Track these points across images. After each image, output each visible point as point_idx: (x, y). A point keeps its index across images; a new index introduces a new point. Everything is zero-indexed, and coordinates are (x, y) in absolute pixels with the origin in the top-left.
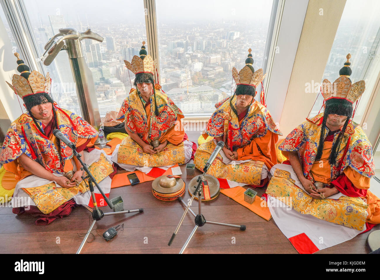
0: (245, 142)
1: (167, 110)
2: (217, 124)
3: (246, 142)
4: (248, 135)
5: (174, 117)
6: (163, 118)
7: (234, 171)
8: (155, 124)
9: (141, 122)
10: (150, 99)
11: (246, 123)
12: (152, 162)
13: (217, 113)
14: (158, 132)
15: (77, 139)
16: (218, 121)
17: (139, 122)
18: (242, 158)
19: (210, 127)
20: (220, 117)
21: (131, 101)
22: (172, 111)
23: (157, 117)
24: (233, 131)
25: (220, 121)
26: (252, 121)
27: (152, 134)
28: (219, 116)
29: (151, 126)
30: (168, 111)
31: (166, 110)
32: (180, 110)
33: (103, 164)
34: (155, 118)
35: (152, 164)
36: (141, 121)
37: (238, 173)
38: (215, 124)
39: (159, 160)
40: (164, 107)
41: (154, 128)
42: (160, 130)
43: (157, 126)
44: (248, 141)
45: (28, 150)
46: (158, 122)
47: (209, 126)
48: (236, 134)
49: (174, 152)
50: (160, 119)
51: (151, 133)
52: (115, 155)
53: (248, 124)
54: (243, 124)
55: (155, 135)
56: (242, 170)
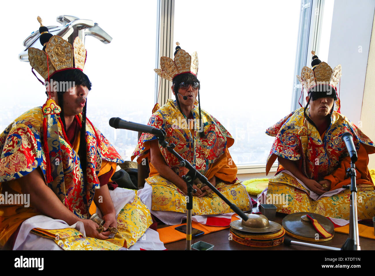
0: (333, 164)
1: (215, 129)
2: (289, 144)
3: (335, 164)
4: (337, 152)
5: (223, 140)
6: (211, 141)
7: (334, 204)
8: (200, 149)
9: (183, 146)
10: (193, 113)
11: (330, 137)
12: (205, 208)
13: (285, 130)
14: (205, 162)
15: (100, 162)
16: (290, 140)
17: (180, 145)
18: (337, 186)
19: (281, 148)
20: (290, 135)
21: (165, 115)
22: (220, 133)
23: (202, 140)
24: (317, 148)
25: (292, 140)
26: (339, 133)
27: (197, 165)
28: (289, 133)
29: (196, 152)
30: (216, 131)
31: (213, 129)
32: (228, 133)
33: (141, 207)
34: (199, 140)
35: (205, 210)
36: (183, 144)
37: (341, 205)
38: (288, 144)
39: (214, 202)
40: (211, 126)
41: (200, 155)
42: (208, 157)
43: (203, 151)
44: (336, 163)
45: (44, 162)
46: (204, 146)
47: (279, 147)
48: (321, 153)
49: (232, 192)
50: (207, 141)
51: (195, 162)
52: (148, 197)
53: (332, 138)
54: (327, 140)
55: (201, 167)
56: (346, 200)
